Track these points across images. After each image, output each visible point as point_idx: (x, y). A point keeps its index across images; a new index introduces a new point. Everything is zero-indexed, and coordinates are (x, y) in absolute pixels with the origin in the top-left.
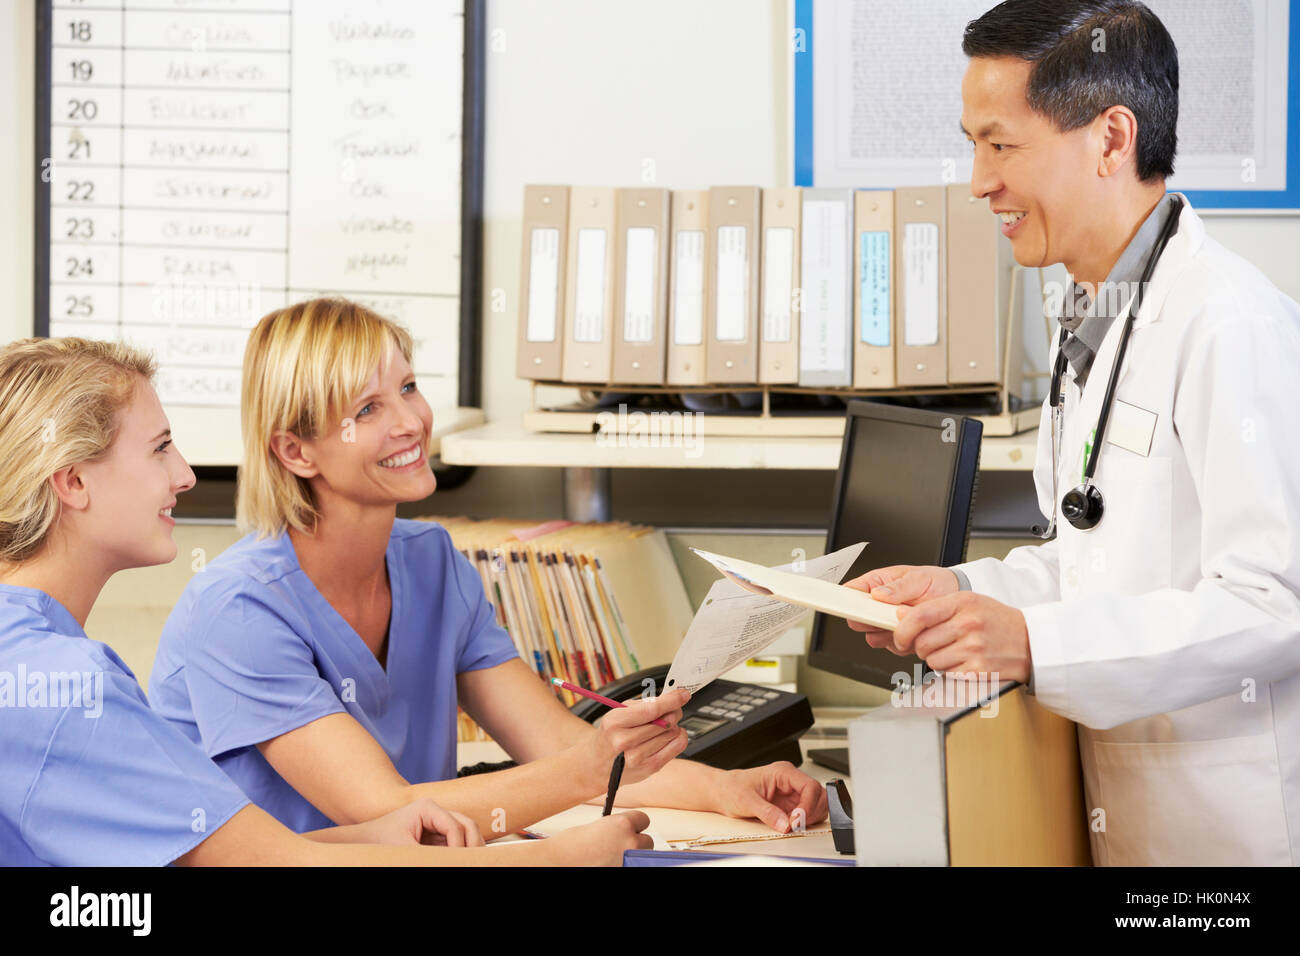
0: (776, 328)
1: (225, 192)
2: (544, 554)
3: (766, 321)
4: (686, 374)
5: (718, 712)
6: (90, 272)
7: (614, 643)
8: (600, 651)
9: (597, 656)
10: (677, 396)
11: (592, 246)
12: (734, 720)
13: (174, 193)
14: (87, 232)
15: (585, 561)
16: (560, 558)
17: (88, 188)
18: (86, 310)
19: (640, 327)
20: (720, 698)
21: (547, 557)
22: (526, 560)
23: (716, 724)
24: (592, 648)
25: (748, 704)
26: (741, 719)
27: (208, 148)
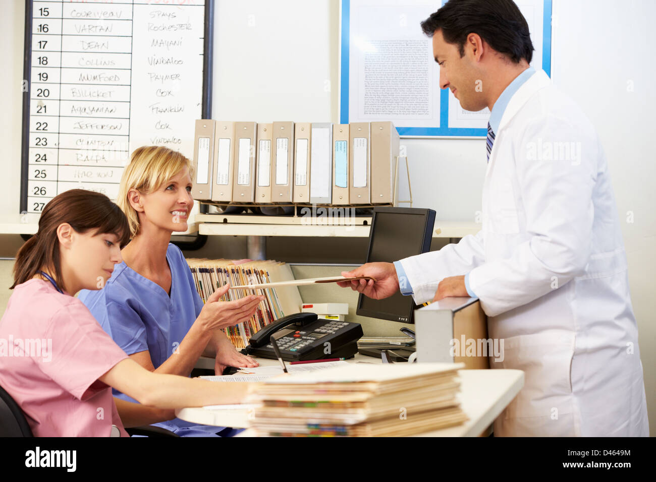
0: (301, 178)
1: (102, 127)
2: (245, 270)
3: (296, 177)
4: (263, 198)
5: (324, 331)
6: (45, 160)
7: (274, 306)
8: (268, 309)
9: (267, 311)
10: (259, 208)
11: (224, 146)
12: (331, 333)
13: (81, 127)
14: (45, 144)
15: (263, 273)
16: (252, 271)
17: (45, 125)
18: (43, 175)
19: (244, 178)
20: (323, 325)
21: (246, 271)
22: (238, 272)
23: (323, 335)
24: (265, 309)
25: (336, 327)
26: (334, 333)
27: (96, 109)
